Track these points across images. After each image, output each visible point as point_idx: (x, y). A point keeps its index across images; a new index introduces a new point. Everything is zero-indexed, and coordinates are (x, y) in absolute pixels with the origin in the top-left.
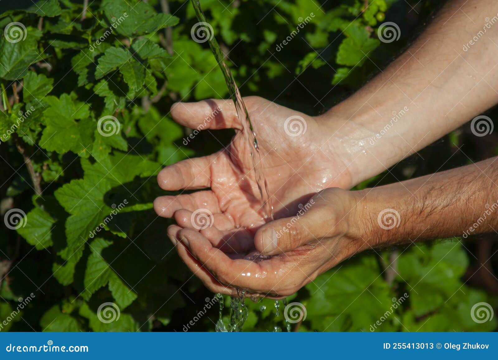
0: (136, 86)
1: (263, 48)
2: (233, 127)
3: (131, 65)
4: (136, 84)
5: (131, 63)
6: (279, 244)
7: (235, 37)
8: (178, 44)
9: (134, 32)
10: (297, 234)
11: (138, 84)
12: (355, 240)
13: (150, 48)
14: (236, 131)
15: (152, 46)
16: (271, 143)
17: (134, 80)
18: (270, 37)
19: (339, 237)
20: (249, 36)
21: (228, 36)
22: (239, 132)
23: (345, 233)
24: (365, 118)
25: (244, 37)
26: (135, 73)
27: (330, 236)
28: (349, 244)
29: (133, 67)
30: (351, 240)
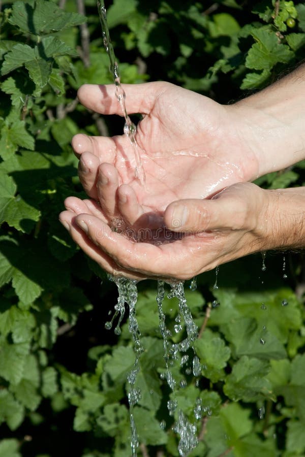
0: (41, 82)
1: (180, 62)
2: (140, 112)
3: (37, 62)
4: (41, 80)
5: (38, 60)
6: (187, 223)
7: (152, 49)
8: (94, 56)
9: (42, 30)
10: (207, 218)
11: (44, 80)
12: (261, 238)
13: (57, 46)
14: (143, 116)
15: (59, 44)
16: (179, 125)
17: (40, 76)
18: (186, 51)
19: (245, 231)
20: (165, 49)
21: (145, 49)
22: (147, 116)
23: (252, 229)
24: (274, 109)
25: (160, 50)
26: (41, 69)
27: (239, 228)
28: (253, 241)
29: (40, 64)
30: (256, 238)
